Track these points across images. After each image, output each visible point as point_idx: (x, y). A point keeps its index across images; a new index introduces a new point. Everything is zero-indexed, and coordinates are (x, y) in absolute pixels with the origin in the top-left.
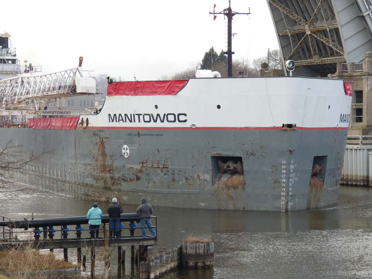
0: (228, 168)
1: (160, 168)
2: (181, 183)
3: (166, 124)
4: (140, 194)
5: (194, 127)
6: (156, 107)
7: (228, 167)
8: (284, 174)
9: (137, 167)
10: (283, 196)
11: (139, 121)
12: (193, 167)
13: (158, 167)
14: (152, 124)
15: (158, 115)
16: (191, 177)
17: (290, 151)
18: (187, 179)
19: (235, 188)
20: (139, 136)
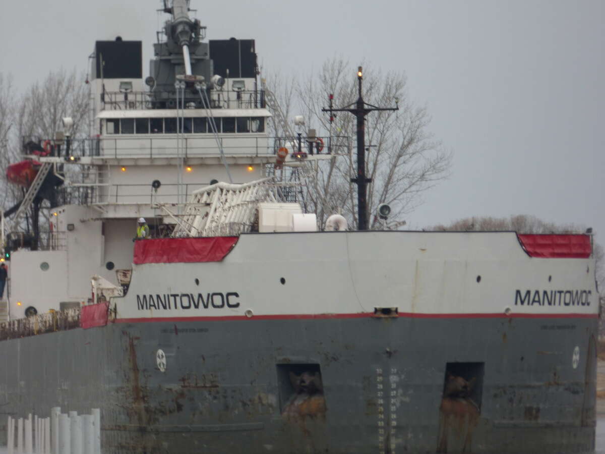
0: (303, 384)
1: (206, 387)
2: (236, 412)
3: (211, 312)
4: (184, 434)
5: (249, 316)
6: (197, 282)
7: (303, 381)
8: (381, 390)
9: (176, 387)
10: (381, 427)
11: (176, 308)
12: (252, 384)
13: (205, 387)
14: (192, 313)
15: (200, 296)
16: (250, 401)
17: (387, 352)
18: (244, 404)
19: (312, 416)
20: (177, 334)
